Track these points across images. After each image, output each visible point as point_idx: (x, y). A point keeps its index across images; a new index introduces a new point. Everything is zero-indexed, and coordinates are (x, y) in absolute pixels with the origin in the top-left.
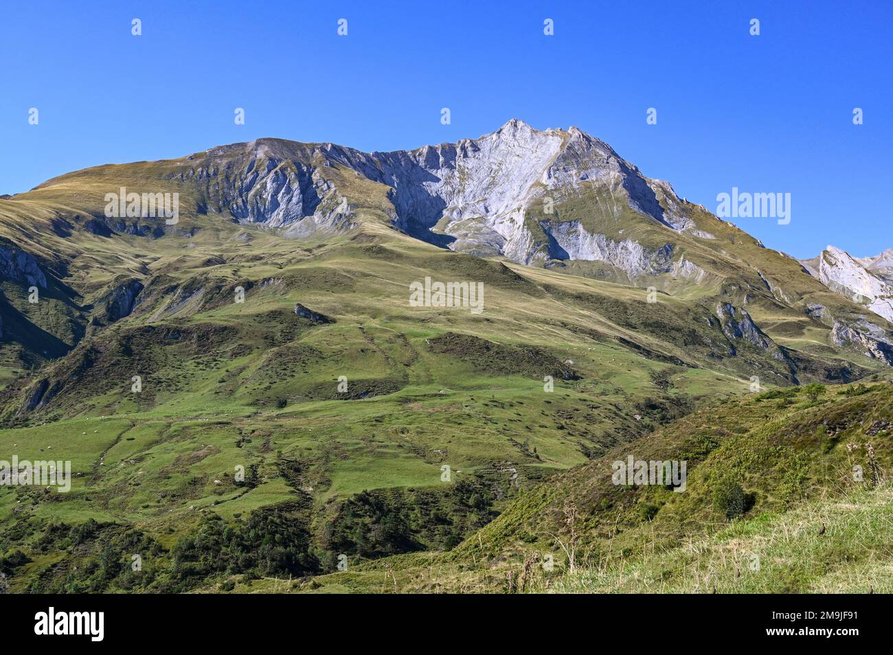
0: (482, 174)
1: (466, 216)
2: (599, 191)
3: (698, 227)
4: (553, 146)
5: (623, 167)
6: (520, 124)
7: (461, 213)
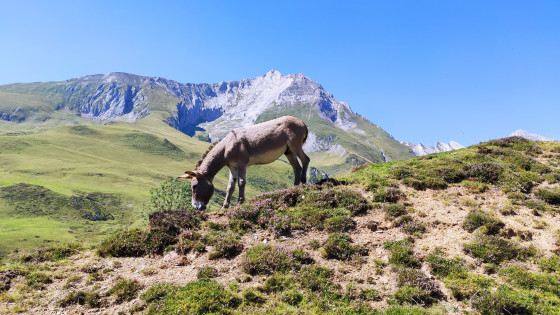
0: (250, 97)
1: (234, 118)
2: (305, 106)
3: (358, 127)
4: (289, 82)
5: (322, 95)
6: (276, 72)
7: (231, 117)
